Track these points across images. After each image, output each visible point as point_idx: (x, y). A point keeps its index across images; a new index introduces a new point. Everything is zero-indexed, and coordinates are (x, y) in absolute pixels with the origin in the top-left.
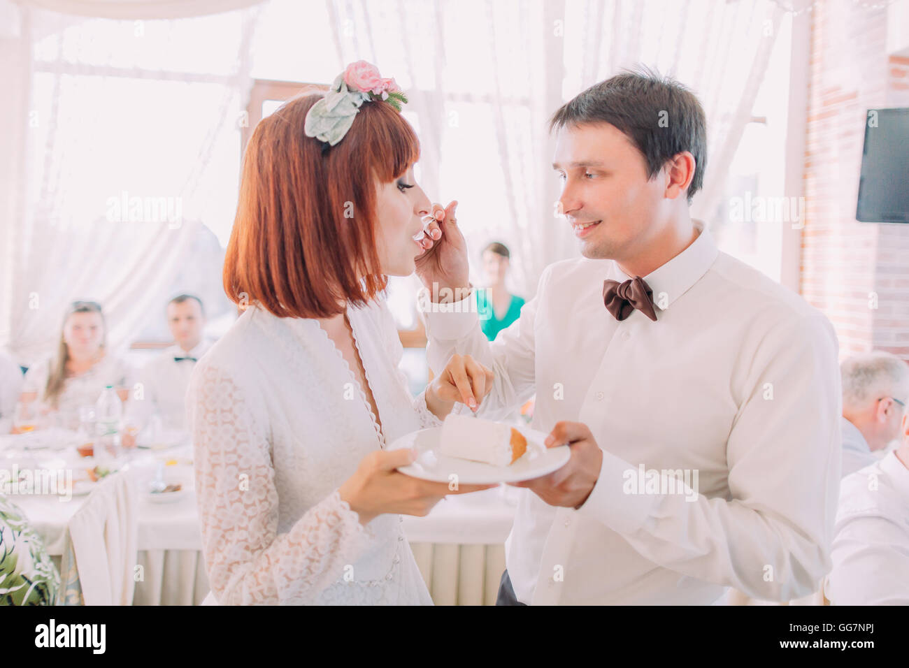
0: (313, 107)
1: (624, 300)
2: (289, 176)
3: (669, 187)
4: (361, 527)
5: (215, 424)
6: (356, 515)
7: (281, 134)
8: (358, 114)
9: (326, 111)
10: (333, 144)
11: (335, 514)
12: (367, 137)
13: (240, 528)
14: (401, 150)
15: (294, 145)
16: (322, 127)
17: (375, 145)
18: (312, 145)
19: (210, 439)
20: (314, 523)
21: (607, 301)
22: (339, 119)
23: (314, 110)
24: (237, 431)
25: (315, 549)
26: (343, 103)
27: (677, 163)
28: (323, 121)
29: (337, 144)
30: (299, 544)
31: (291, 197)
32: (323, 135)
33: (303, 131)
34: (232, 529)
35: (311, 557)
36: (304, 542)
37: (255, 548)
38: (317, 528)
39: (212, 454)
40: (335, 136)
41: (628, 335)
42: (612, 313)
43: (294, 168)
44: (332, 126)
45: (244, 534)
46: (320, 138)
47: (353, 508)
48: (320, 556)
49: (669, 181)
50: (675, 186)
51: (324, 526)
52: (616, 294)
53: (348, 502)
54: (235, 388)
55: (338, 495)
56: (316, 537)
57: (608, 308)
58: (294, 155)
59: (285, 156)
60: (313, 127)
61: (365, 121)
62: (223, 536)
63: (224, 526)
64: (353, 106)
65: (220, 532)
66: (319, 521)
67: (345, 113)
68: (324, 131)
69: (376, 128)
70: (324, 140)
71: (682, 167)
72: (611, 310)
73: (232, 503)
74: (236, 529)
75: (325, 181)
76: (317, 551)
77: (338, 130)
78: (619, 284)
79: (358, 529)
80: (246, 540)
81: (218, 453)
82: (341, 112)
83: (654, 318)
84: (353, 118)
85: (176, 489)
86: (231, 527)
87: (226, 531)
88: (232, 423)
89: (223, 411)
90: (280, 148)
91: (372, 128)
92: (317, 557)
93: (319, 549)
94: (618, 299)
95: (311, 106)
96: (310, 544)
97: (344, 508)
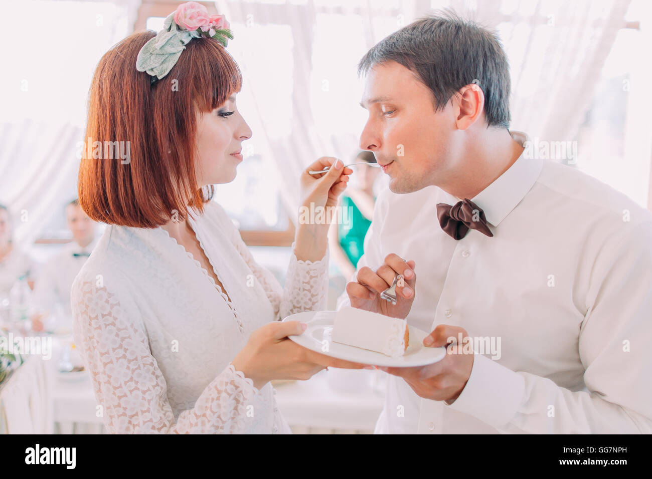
0: (145, 45)
1: (459, 221)
2: (122, 105)
3: (459, 119)
4: (256, 390)
5: (99, 328)
6: (250, 381)
7: (117, 69)
8: (184, 50)
9: (156, 49)
10: (160, 78)
11: (232, 383)
12: (190, 73)
13: (143, 412)
14: (220, 84)
15: (127, 78)
16: (152, 62)
17: (197, 79)
18: (142, 78)
19: (98, 342)
20: (215, 395)
21: (443, 225)
22: (167, 56)
23: (146, 48)
24: (119, 330)
25: (219, 417)
26: (171, 41)
27: (465, 95)
28: (153, 57)
29: (163, 78)
30: (204, 415)
31: (123, 124)
32: (152, 69)
33: (135, 67)
34: (137, 414)
35: (216, 424)
36: (208, 412)
37: (160, 426)
38: (218, 398)
39: (102, 354)
40: (162, 71)
41: (468, 253)
42: (450, 234)
43: (126, 98)
44: (160, 62)
45: (148, 416)
46: (149, 73)
47: (246, 376)
48: (223, 422)
49: (458, 113)
50: (464, 118)
51: (224, 395)
52: (450, 217)
53: (242, 371)
54: (110, 295)
55: (233, 367)
56: (219, 406)
57: (445, 231)
58: (127, 89)
59: (120, 88)
60: (143, 63)
61: (190, 57)
62: (130, 422)
63: (129, 413)
64: (180, 44)
65: (127, 419)
66: (219, 392)
67: (173, 50)
68: (153, 67)
69: (199, 64)
70: (153, 74)
71: (471, 99)
72: (448, 231)
73: (131, 391)
74: (140, 413)
75: (152, 111)
76: (221, 419)
77: (165, 66)
78: (450, 207)
79: (254, 392)
80: (151, 420)
81: (108, 353)
82: (169, 49)
83: (490, 235)
84: (179, 55)
85: (81, 369)
86: (134, 413)
87: (131, 417)
88: (113, 324)
89: (103, 316)
90: (116, 80)
91: (195, 63)
92: (221, 424)
93: (222, 417)
94: (452, 221)
95: (144, 44)
96: (214, 413)
97: (240, 376)
